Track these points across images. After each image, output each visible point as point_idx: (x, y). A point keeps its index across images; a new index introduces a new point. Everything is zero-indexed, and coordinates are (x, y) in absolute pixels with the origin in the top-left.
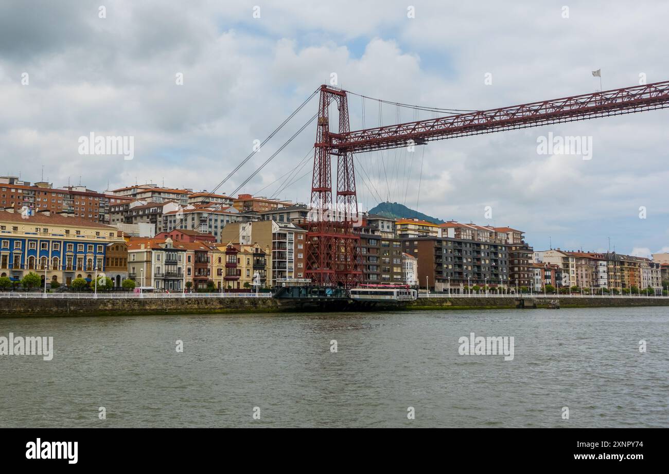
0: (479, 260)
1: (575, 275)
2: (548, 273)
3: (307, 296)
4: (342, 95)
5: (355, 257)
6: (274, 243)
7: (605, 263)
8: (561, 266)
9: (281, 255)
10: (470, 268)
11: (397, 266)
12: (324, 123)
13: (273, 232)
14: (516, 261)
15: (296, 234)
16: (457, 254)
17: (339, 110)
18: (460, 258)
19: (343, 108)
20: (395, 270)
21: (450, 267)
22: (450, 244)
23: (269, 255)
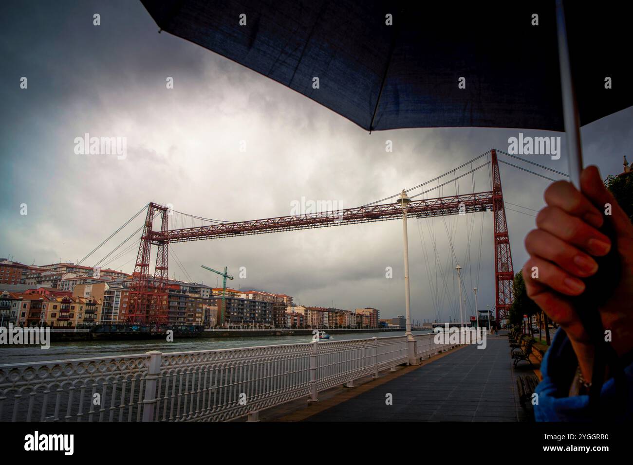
0: (254, 310)
1: (310, 319)
2: (295, 318)
3: (116, 330)
4: (164, 210)
5: (169, 307)
6: (105, 297)
7: (327, 313)
8: (303, 314)
9: (110, 305)
10: (248, 315)
11: (199, 313)
12: (149, 225)
13: (105, 290)
14: (278, 311)
15: (123, 292)
16: (240, 307)
17: (162, 219)
18: (242, 309)
19: (165, 218)
20: (197, 315)
21: (235, 314)
22: (236, 301)
23: (101, 305)
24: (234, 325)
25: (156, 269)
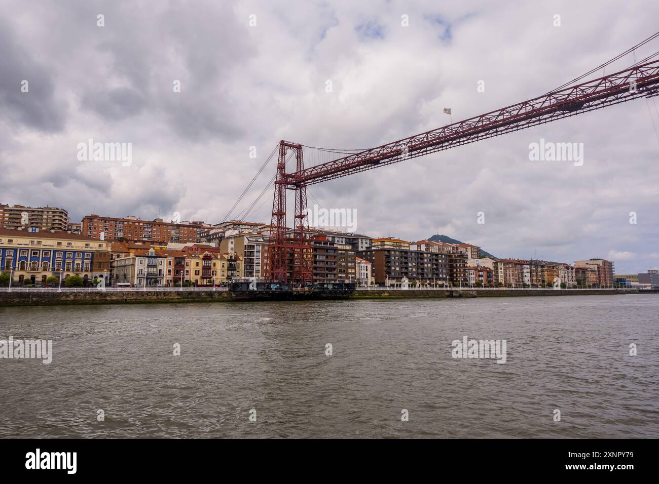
0: (422, 264)
1: (503, 275)
2: (481, 273)
4: (298, 147)
5: (315, 262)
6: (245, 252)
7: (528, 266)
8: (492, 268)
9: (251, 261)
10: (414, 270)
11: (352, 268)
12: (282, 167)
13: (245, 244)
14: (455, 265)
15: (263, 246)
16: (403, 260)
17: (297, 158)
18: (406, 263)
19: (299, 157)
20: (350, 271)
21: (398, 269)
22: (397, 253)
23: (242, 260)
24: (397, 283)
25: (295, 218)
